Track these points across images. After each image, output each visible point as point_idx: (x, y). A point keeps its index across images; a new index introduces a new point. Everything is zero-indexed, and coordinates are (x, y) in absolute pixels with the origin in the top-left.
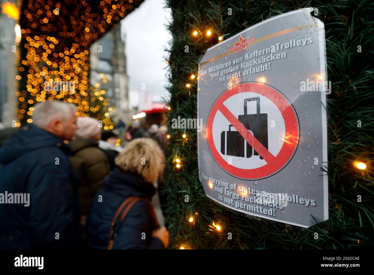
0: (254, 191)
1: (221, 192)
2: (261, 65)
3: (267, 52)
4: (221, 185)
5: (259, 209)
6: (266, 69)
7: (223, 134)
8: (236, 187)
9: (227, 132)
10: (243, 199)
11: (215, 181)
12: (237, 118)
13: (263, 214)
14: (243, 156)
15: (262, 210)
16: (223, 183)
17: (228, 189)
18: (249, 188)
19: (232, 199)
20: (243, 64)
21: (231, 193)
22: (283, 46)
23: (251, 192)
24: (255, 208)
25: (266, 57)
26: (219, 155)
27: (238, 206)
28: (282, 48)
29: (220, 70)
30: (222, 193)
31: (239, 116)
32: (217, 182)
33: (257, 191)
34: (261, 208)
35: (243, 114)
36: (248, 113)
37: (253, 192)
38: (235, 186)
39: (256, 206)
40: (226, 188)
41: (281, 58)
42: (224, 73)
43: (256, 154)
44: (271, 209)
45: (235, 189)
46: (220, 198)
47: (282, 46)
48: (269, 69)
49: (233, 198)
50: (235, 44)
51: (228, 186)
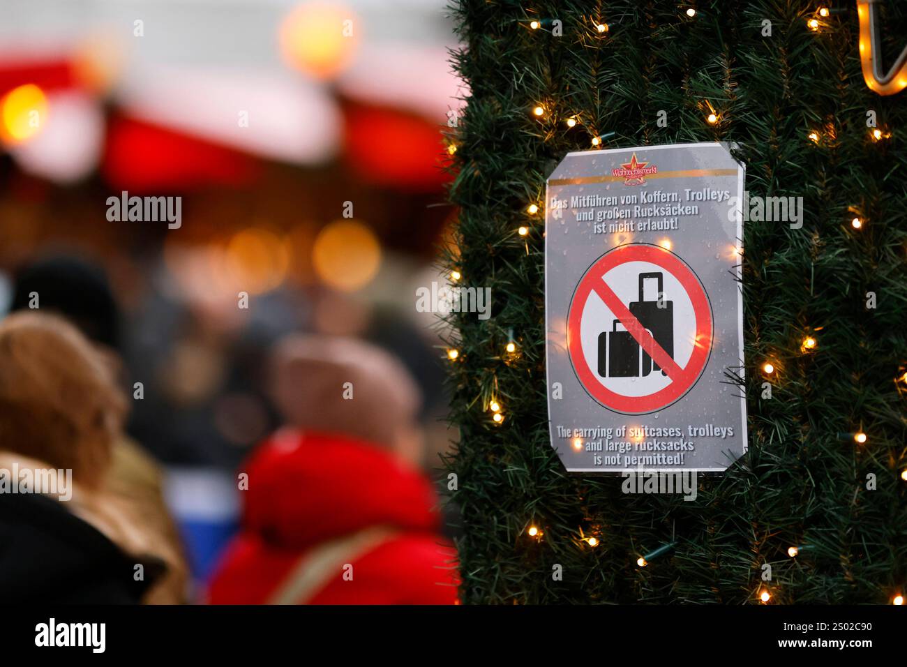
0: (654, 430)
1: (598, 450)
2: (665, 219)
3: (673, 200)
4: (599, 436)
5: (661, 459)
6: (672, 227)
7: (602, 337)
8: (625, 431)
9: (610, 333)
10: (637, 449)
11: (587, 432)
12: (628, 307)
13: (667, 465)
14: (638, 376)
15: (666, 459)
16: (602, 430)
17: (612, 439)
18: (646, 427)
19: (618, 455)
20: (637, 209)
21: (616, 444)
22: (695, 195)
23: (648, 433)
24: (655, 457)
25: (671, 207)
26: (596, 380)
27: (629, 463)
28: (693, 199)
29: (597, 208)
30: (601, 449)
31: (631, 304)
32: (592, 432)
33: (657, 430)
34: (664, 457)
35: (637, 300)
36: (645, 300)
37: (653, 432)
38: (624, 429)
39: (656, 455)
40: (608, 437)
41: (691, 214)
42: (604, 218)
43: (657, 368)
44: (678, 454)
45: (623, 435)
46: (597, 461)
47: (693, 194)
48: (676, 228)
49: (620, 451)
50: (625, 166)
51: (611, 434)
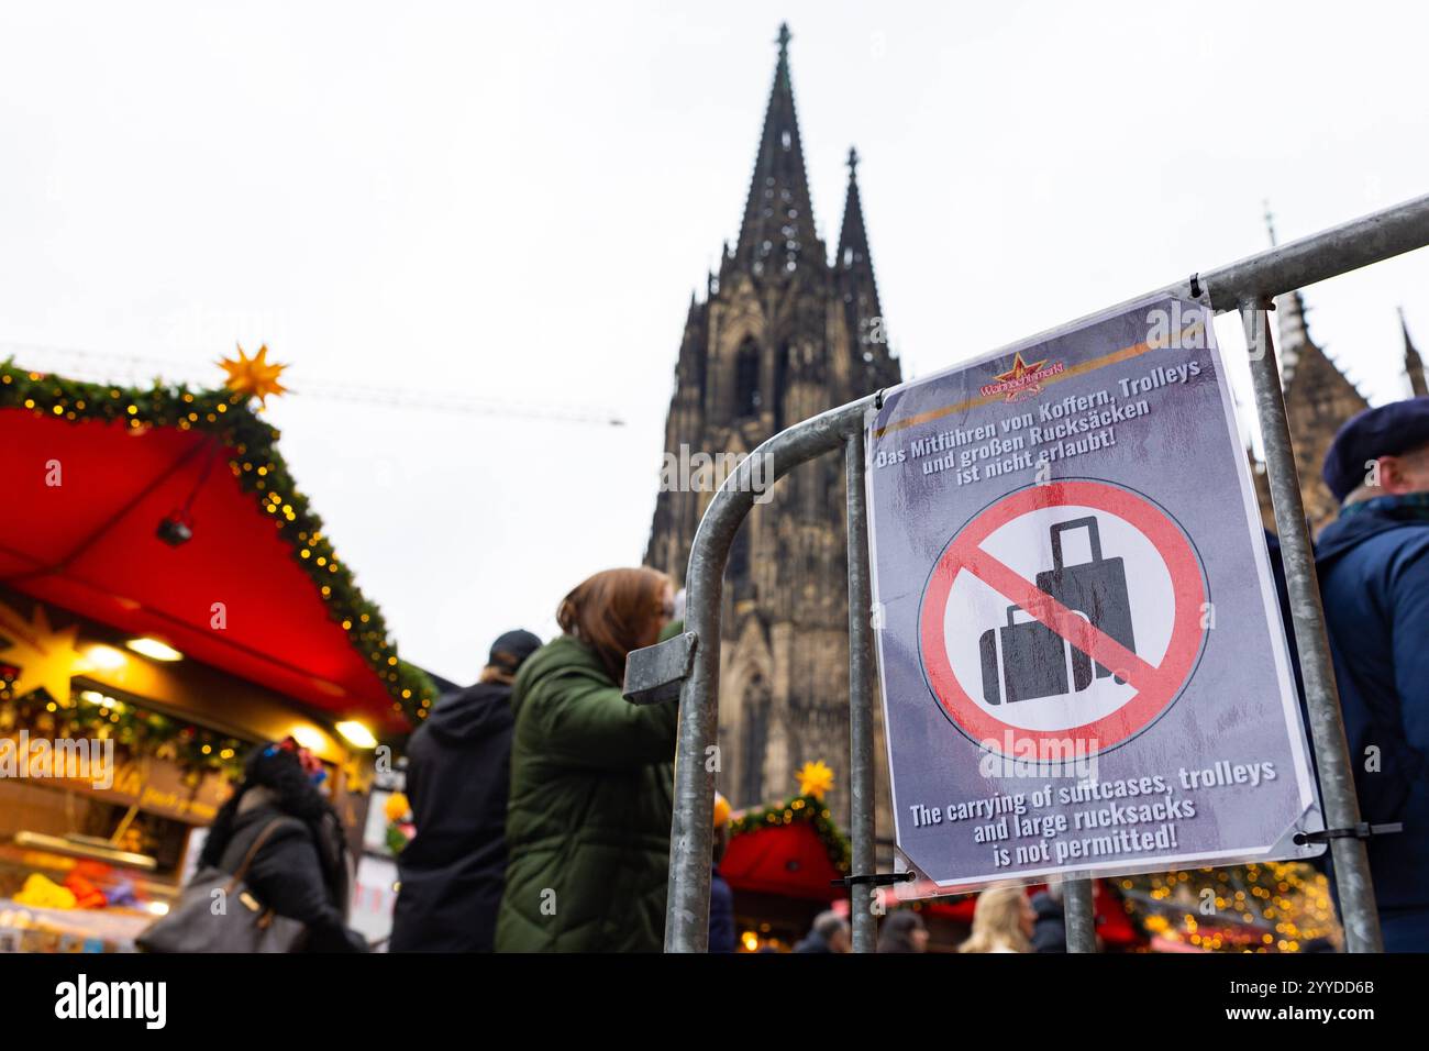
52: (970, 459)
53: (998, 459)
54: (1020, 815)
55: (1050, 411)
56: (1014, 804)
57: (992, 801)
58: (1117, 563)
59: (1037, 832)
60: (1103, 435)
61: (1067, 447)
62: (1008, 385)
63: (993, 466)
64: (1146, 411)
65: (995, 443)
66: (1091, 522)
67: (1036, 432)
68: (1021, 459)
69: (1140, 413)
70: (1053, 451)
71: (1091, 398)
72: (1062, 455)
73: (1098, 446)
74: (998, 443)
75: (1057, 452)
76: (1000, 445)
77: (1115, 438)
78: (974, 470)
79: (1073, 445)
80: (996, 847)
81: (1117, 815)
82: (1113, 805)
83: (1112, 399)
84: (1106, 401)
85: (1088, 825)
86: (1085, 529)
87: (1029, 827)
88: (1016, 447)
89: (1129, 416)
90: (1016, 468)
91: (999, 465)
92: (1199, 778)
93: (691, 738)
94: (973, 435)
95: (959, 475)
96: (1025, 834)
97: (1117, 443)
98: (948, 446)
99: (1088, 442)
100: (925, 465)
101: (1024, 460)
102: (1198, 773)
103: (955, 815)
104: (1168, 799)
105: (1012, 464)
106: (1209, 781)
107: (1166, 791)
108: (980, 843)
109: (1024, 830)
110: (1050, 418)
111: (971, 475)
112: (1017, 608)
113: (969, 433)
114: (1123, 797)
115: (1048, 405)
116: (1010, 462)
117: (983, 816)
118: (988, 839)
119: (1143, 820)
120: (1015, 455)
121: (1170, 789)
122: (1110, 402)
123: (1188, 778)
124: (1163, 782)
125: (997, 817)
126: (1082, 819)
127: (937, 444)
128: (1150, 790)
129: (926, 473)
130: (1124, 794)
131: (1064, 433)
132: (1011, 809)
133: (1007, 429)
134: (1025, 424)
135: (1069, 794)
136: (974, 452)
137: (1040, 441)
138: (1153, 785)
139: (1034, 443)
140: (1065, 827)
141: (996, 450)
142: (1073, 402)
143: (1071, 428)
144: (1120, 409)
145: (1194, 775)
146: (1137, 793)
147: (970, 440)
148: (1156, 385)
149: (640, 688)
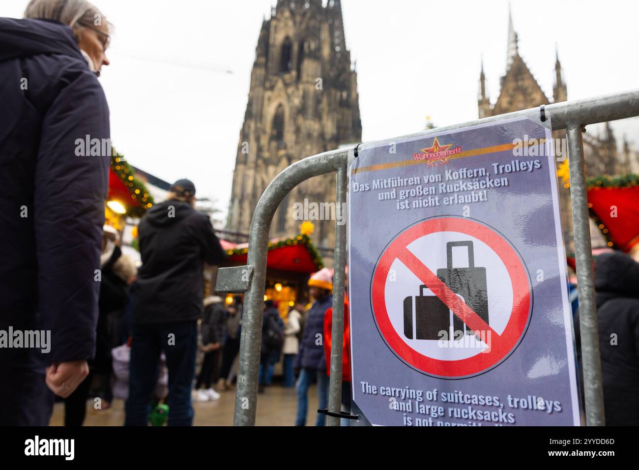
52: (405, 195)
53: (421, 198)
54: (419, 402)
55: (451, 174)
56: (416, 395)
57: (404, 390)
58: (483, 270)
59: (427, 413)
60: (480, 194)
61: (459, 197)
62: (429, 156)
63: (417, 202)
64: (506, 184)
65: (419, 188)
66: (470, 244)
67: (442, 186)
68: (433, 200)
69: (503, 184)
70: (451, 198)
71: (475, 171)
72: (456, 202)
73: (477, 200)
74: (421, 188)
75: (453, 200)
76: (422, 190)
77: (487, 197)
78: (407, 202)
79: (463, 197)
80: (405, 414)
81: (472, 414)
82: (470, 408)
83: (488, 174)
84: (484, 174)
85: (455, 415)
86: (466, 248)
87: (424, 409)
88: (431, 193)
89: (496, 185)
90: (430, 205)
91: (420, 201)
92: (518, 402)
93: (249, 323)
94: (407, 181)
95: (398, 204)
96: (421, 412)
97: (488, 200)
98: (393, 186)
99: (471, 196)
100: (379, 194)
101: (435, 201)
102: (518, 400)
103: (384, 392)
104: (500, 410)
105: (428, 202)
106: (524, 405)
107: (499, 406)
108: (397, 410)
109: (421, 410)
110: (451, 178)
111: (405, 204)
112: (425, 286)
113: (405, 180)
114: (475, 404)
115: (450, 171)
116: (427, 201)
117: (399, 397)
118: (401, 409)
119: (486, 419)
120: (430, 197)
121: (502, 405)
122: (486, 175)
123: (512, 401)
124: (498, 400)
125: (407, 399)
126: (453, 412)
127: (387, 183)
128: (491, 404)
129: (380, 199)
130: (477, 403)
131: (458, 189)
132: (414, 397)
133: (426, 181)
134: (437, 180)
135: (446, 396)
136: (407, 191)
137: (445, 191)
138: (493, 401)
139: (441, 192)
140: (443, 414)
141: (419, 193)
142: (465, 172)
143: (463, 186)
144: (491, 181)
145: (516, 400)
146: (483, 403)
147: (405, 184)
148: (514, 170)
149: (224, 289)
